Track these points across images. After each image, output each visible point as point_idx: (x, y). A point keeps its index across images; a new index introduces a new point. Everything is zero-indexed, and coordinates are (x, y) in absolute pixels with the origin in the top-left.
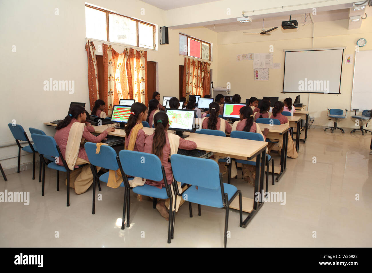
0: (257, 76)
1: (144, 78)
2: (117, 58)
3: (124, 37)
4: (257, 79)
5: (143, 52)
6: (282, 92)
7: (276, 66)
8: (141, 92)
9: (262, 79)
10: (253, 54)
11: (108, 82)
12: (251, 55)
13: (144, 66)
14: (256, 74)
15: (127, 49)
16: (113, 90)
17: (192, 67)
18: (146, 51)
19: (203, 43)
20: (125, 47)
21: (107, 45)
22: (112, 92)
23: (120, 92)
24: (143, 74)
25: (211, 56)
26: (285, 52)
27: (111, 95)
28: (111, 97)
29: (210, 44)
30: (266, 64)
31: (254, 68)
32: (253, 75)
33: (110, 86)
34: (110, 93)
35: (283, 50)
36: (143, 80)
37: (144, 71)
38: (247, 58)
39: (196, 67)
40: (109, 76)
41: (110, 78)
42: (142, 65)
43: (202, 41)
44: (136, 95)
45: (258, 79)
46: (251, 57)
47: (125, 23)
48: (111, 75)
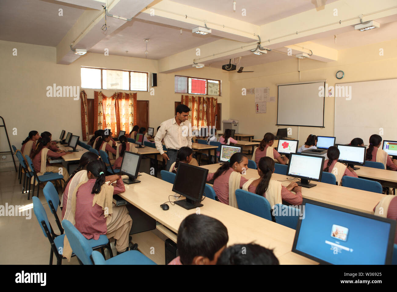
0: (258, 109)
1: (133, 113)
2: (106, 100)
3: (116, 84)
4: (257, 112)
5: (132, 94)
6: (276, 125)
7: (272, 99)
8: (130, 124)
9: (261, 112)
10: (255, 88)
11: (98, 117)
12: (253, 90)
13: (133, 104)
14: (257, 107)
15: (116, 93)
16: (102, 122)
17: (191, 103)
18: (135, 93)
19: (209, 81)
20: (115, 92)
21: (98, 92)
22: (101, 124)
23: (109, 124)
24: (132, 111)
25: (221, 91)
26: (278, 86)
27: (100, 126)
28: (100, 127)
29: (220, 81)
30: (264, 97)
31: (255, 102)
32: (255, 108)
33: (100, 119)
34: (99, 124)
35: (276, 84)
36: (132, 115)
37: (133, 108)
38: (250, 92)
39: (197, 102)
40: (99, 113)
41: (99, 114)
42: (131, 104)
43: (207, 80)
44: (124, 126)
45: (259, 112)
46: (253, 92)
47: (118, 75)
48: (100, 112)
